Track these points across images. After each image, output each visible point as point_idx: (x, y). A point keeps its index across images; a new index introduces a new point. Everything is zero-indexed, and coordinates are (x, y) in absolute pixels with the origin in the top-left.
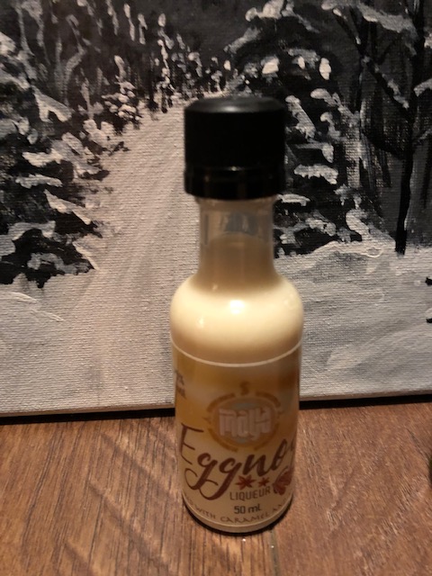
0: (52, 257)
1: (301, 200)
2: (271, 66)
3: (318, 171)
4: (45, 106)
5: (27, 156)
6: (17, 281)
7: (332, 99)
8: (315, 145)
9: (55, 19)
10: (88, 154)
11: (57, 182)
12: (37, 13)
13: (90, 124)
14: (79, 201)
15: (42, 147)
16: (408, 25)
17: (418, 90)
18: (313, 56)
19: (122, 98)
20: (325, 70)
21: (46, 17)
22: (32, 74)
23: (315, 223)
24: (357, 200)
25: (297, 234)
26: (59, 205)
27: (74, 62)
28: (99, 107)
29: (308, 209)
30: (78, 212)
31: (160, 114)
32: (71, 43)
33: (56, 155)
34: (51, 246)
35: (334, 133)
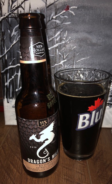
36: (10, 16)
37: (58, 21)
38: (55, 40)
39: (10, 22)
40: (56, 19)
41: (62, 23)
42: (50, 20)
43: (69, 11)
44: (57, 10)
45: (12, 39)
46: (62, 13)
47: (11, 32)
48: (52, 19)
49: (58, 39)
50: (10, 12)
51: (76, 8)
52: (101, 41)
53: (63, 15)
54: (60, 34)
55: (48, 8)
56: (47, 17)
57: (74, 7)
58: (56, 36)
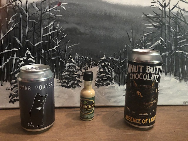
0: (76, 85)
1: (107, 79)
2: (103, 64)
3: (109, 76)
4: (77, 67)
5: (74, 73)
6: (71, 88)
7: (110, 68)
8: (108, 73)
9: (79, 59)
10: (82, 73)
11: (78, 76)
12: (77, 58)
13: (82, 69)
14: (80, 78)
15: (76, 72)
16: (119, 60)
17: (120, 67)
18: (108, 63)
19: (86, 67)
20: (109, 64)
21: (79, 58)
22: (76, 64)
23: (108, 82)
24: (114, 79)
25: (106, 83)
26: (78, 79)
27: (81, 63)
28: (83, 68)
29: (108, 80)
30: (80, 80)
31: (90, 69)
32: (81, 61)
33: (78, 73)
34: (76, 84)
35: (110, 71)
36: (8, 7)
37: (51, 14)
38: (49, 29)
39: (8, 11)
40: (50, 12)
41: (55, 15)
42: (44, 12)
43: (61, 6)
44: (51, 5)
45: (9, 26)
46: (55, 7)
47: (9, 20)
48: (47, 11)
49: (51, 28)
50: (8, 4)
51: (67, 4)
52: (88, 31)
53: (56, 8)
54: (53, 24)
55: (43, 3)
56: (42, 9)
57: (65, 3)
58: (50, 25)
